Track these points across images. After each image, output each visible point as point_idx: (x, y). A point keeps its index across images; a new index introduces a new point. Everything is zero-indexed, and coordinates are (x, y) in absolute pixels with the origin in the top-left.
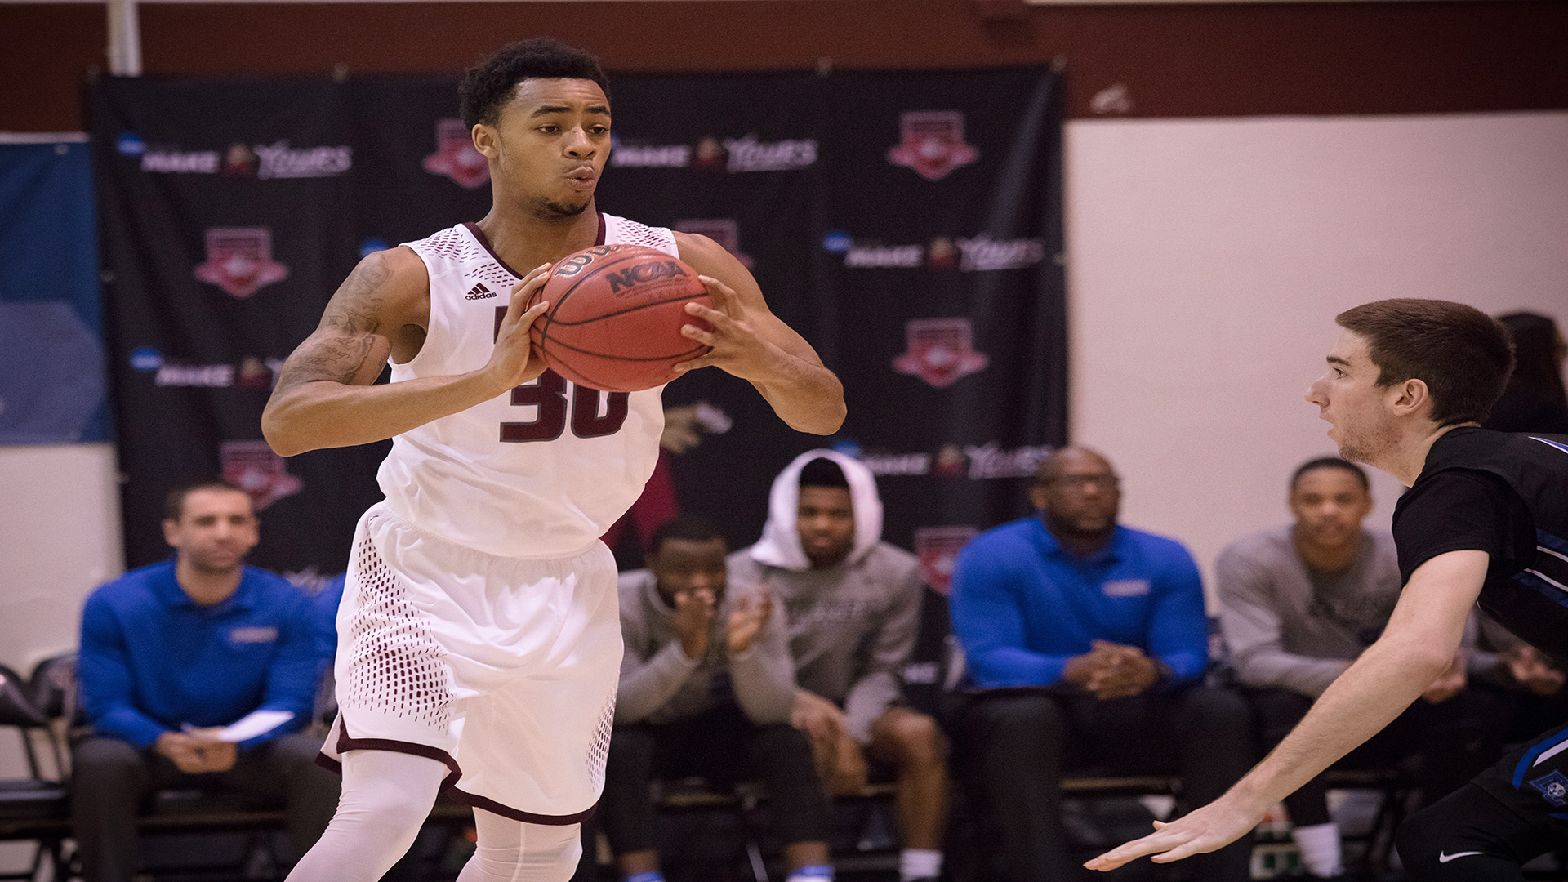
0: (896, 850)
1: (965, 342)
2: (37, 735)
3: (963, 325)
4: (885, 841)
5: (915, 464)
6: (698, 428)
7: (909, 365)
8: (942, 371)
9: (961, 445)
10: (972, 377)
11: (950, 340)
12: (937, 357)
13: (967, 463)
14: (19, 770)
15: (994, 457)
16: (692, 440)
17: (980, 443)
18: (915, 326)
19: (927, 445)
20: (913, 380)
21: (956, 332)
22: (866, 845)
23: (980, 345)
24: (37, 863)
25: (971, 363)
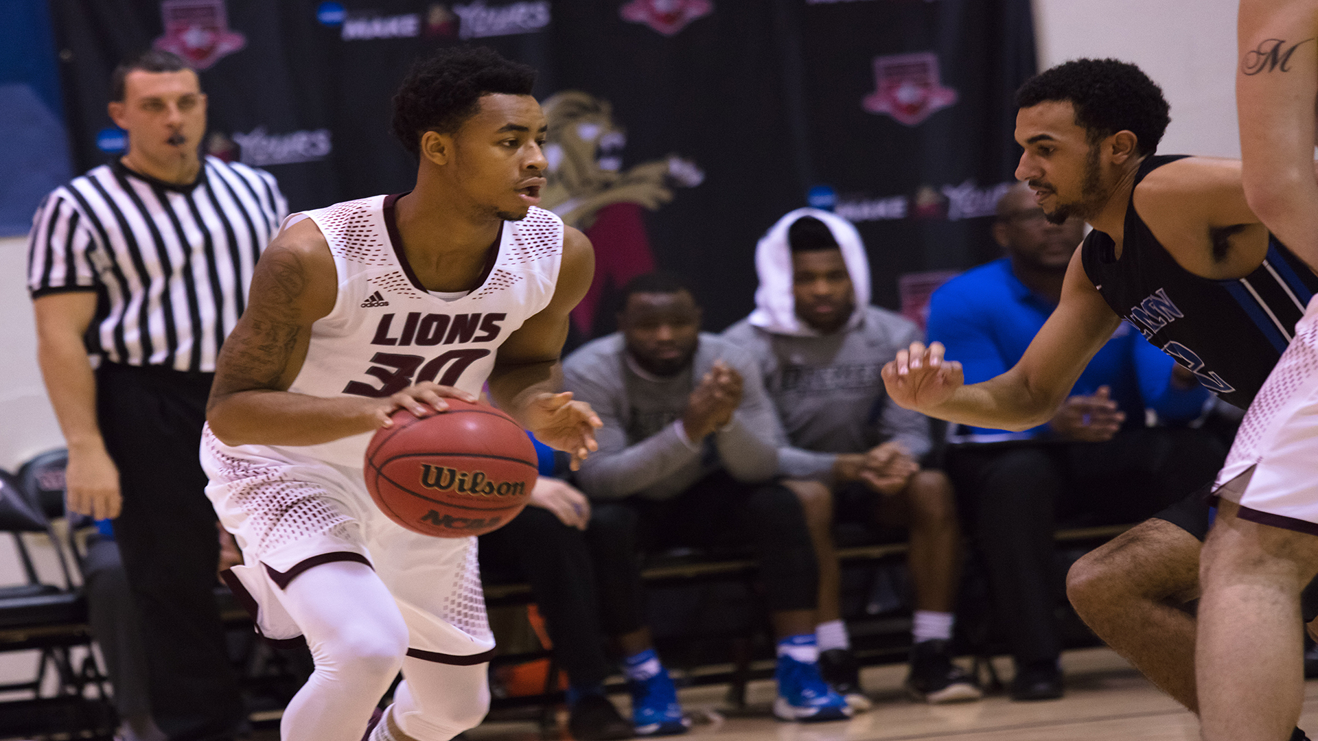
0: (907, 612)
1: (933, 77)
2: (29, 539)
3: (930, 59)
4: (893, 603)
5: (892, 208)
6: (670, 182)
7: (879, 105)
8: (912, 108)
9: (937, 186)
10: (943, 113)
11: (918, 75)
12: (906, 94)
13: (945, 204)
14: (15, 576)
15: (973, 196)
16: (665, 195)
17: (956, 184)
18: (881, 63)
19: (902, 187)
20: (883, 119)
21: (923, 68)
22: (874, 609)
23: (948, 79)
24: (42, 671)
25: (940, 99)
